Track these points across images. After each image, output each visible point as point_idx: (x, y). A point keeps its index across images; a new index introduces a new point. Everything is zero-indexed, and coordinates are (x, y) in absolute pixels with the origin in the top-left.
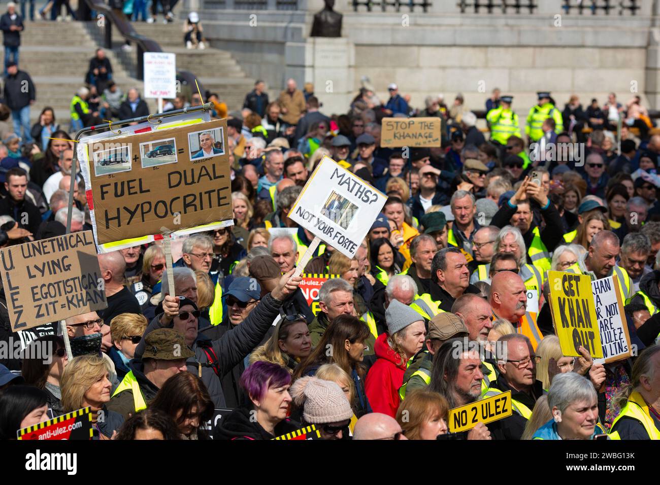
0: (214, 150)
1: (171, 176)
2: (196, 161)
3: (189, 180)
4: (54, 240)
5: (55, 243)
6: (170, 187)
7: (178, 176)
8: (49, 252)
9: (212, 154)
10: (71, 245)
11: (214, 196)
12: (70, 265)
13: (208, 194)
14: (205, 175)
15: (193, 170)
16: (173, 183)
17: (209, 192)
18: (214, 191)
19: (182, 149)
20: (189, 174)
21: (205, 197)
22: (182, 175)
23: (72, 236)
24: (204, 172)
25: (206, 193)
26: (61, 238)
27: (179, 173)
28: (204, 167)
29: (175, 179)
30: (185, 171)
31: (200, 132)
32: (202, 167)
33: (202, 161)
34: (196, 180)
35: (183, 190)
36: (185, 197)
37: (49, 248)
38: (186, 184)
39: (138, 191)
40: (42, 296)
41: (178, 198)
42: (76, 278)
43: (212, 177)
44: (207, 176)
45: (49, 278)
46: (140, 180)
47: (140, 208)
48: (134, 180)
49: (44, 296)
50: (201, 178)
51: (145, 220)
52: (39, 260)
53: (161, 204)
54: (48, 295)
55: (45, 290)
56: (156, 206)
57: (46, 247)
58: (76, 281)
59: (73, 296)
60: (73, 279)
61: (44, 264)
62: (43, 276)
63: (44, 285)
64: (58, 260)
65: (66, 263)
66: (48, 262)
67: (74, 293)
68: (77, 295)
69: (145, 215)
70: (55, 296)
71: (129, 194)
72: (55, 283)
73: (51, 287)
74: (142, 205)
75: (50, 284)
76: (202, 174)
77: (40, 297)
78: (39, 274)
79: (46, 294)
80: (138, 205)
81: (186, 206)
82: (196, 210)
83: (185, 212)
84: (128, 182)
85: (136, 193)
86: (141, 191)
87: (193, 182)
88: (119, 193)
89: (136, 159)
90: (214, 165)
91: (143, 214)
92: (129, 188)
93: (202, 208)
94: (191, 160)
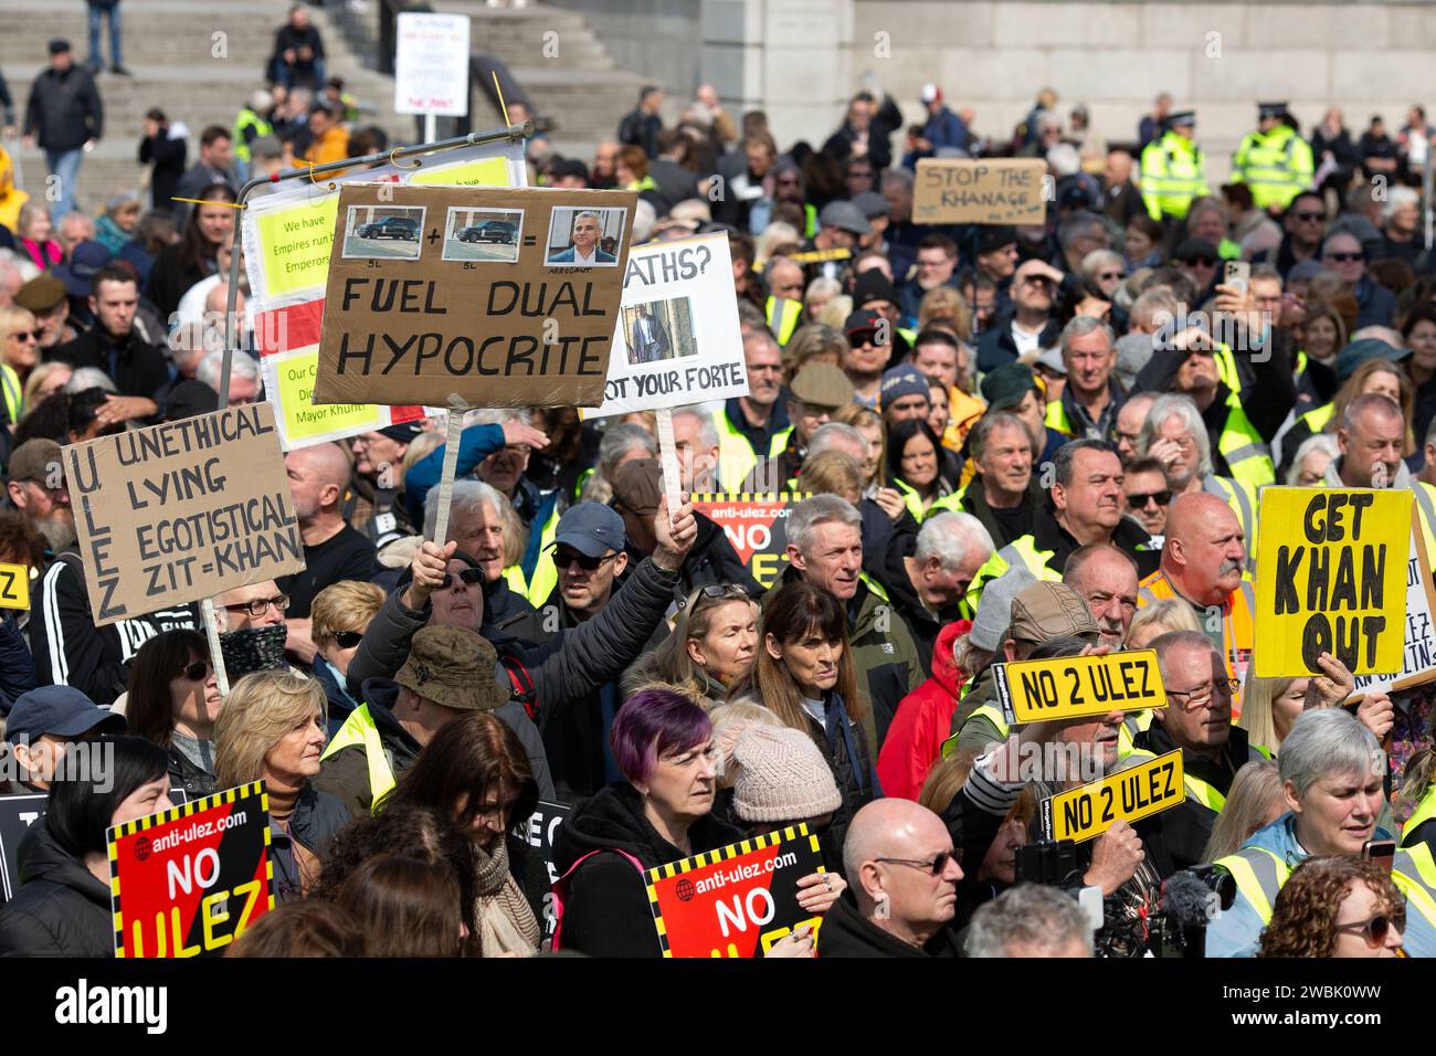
0: (597, 252)
1: (498, 289)
2: (557, 268)
3: (532, 306)
5: (191, 431)
6: (490, 312)
7: (512, 292)
8: (177, 452)
10: (225, 436)
12: (224, 477)
14: (567, 302)
15: (544, 286)
16: (498, 305)
17: (567, 341)
19: (534, 238)
20: (534, 293)
22: (520, 291)
23: (227, 414)
24: (565, 294)
27: (514, 286)
28: (568, 283)
29: (504, 297)
30: (528, 286)
33: (567, 270)
34: (545, 310)
35: (514, 324)
36: (515, 340)
37: (177, 442)
38: (524, 312)
39: (422, 308)
40: (161, 546)
41: (501, 339)
42: (236, 507)
43: (581, 312)
44: (571, 306)
45: (176, 508)
46: (432, 284)
47: (416, 343)
48: (421, 283)
49: (166, 546)
50: (558, 306)
51: (421, 370)
52: (155, 468)
53: (461, 344)
54: (174, 544)
55: (168, 533)
56: (451, 346)
57: (171, 439)
58: (237, 512)
59: (230, 546)
60: (230, 509)
61: (166, 477)
62: (163, 502)
63: (165, 523)
64: (197, 468)
65: (215, 473)
66: (175, 474)
67: (231, 539)
68: (237, 544)
69: (423, 360)
70: (189, 547)
71: (403, 309)
72: (189, 519)
73: (181, 528)
74: (424, 337)
75: (179, 522)
76: (562, 298)
77: (157, 549)
78: (154, 498)
79: (169, 542)
80: (414, 337)
81: (514, 359)
82: (530, 372)
83: (508, 373)
84: (407, 283)
85: (417, 310)
86: (429, 309)
87: (538, 312)
88: (382, 302)
89: (433, 237)
90: (590, 285)
91: (420, 357)
92: (405, 297)
93: (543, 372)
94: (546, 264)
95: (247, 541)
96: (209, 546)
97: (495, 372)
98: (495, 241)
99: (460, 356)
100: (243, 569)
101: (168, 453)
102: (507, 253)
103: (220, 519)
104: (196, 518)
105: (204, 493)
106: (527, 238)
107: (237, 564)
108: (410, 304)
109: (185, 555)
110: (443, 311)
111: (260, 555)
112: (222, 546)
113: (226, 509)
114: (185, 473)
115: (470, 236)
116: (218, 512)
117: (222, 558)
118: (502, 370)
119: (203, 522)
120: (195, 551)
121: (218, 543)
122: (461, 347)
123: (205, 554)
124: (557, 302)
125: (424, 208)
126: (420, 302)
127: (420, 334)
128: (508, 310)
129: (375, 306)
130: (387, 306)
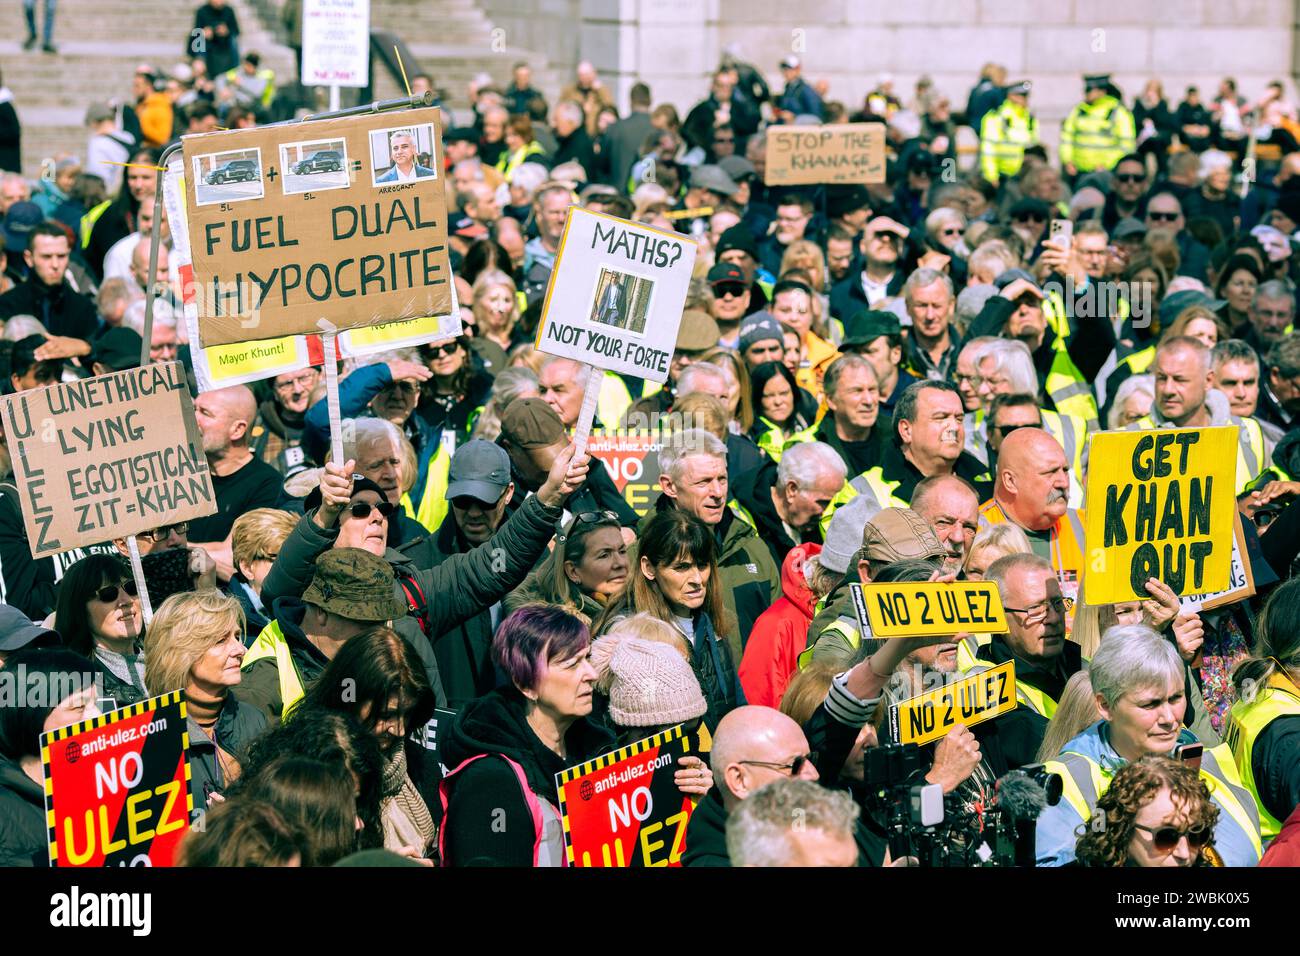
0: (416, 168)
1: (338, 215)
3: (372, 227)
4: (110, 379)
5: (112, 384)
7: (351, 215)
8: (101, 403)
10: (142, 389)
11: (418, 261)
12: (142, 429)
13: (405, 258)
14: (401, 218)
15: (377, 206)
16: (343, 230)
17: (408, 255)
18: (417, 252)
19: (359, 163)
20: (371, 214)
21: (401, 263)
22: (358, 214)
23: (144, 371)
24: (398, 213)
25: (402, 255)
26: (124, 376)
27: (352, 209)
28: (398, 201)
29: (345, 221)
30: (363, 207)
32: (396, 201)
34: (384, 228)
35: (359, 246)
36: (364, 260)
37: (100, 395)
38: (366, 233)
39: (277, 242)
40: (89, 487)
41: (351, 261)
42: (154, 454)
43: (415, 226)
44: (405, 222)
45: (102, 454)
46: (280, 218)
48: (270, 219)
49: (94, 488)
50: (394, 223)
51: (288, 302)
52: (82, 417)
53: (318, 271)
54: (101, 486)
55: (94, 476)
56: (310, 274)
57: (94, 392)
58: (155, 459)
59: (150, 489)
60: (149, 456)
61: (91, 427)
62: (90, 449)
63: (92, 467)
64: (119, 419)
65: (135, 423)
66: (99, 423)
67: (151, 483)
68: (156, 487)
69: (288, 292)
70: (114, 489)
71: (261, 246)
72: (113, 464)
73: (106, 471)
74: (283, 270)
75: (104, 466)
76: (395, 215)
77: (86, 490)
78: (81, 445)
79: (97, 484)
80: (275, 271)
81: (366, 279)
82: (383, 290)
83: (364, 293)
84: (259, 221)
85: (272, 245)
86: (283, 243)
87: (378, 231)
88: (241, 244)
89: (272, 174)
90: (417, 200)
91: (285, 288)
92: (260, 234)
93: (394, 287)
94: (375, 185)
95: (165, 485)
96: (132, 489)
97: (353, 293)
98: (326, 170)
99: (319, 283)
100: (162, 510)
101: (92, 405)
102: (338, 180)
103: (140, 465)
104: (119, 463)
105: (125, 441)
106: (353, 164)
107: (157, 505)
108: (265, 240)
109: (110, 496)
110: (295, 242)
111: (177, 498)
112: (143, 488)
113: (146, 456)
114: (109, 423)
115: (303, 169)
116: (138, 459)
117: (143, 500)
118: (359, 291)
119: (126, 467)
120: (119, 492)
121: (139, 486)
123: (128, 496)
124: (392, 219)
125: (258, 149)
126: (274, 238)
127: (280, 267)
128: (351, 233)
129: (236, 248)
130: (246, 246)
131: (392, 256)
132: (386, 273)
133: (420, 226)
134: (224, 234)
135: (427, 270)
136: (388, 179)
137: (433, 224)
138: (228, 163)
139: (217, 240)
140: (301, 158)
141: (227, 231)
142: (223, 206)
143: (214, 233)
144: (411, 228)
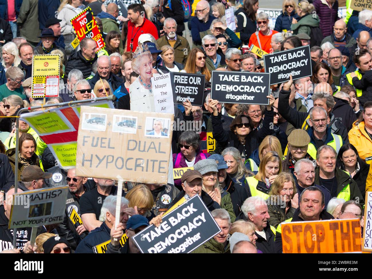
0: (162, 133)
1: (130, 142)
2: (149, 137)
3: (142, 148)
6: (128, 149)
9: (160, 135)
11: (157, 164)
13: (152, 162)
14: (153, 148)
15: (145, 142)
16: (131, 147)
17: (154, 161)
18: (157, 161)
19: (141, 126)
20: (142, 144)
21: (151, 164)
22: (138, 143)
24: (152, 146)
25: (151, 161)
27: (136, 142)
28: (153, 142)
29: (132, 145)
31: (154, 118)
33: (152, 138)
34: (146, 150)
35: (136, 154)
36: (137, 159)
38: (139, 150)
39: (107, 147)
41: (132, 158)
43: (158, 151)
44: (154, 150)
46: (110, 139)
47: (106, 158)
48: (106, 138)
50: (150, 149)
51: (108, 167)
56: (117, 160)
69: (108, 164)
71: (101, 147)
74: (108, 156)
76: (151, 147)
80: (105, 156)
81: (137, 166)
82: (143, 170)
83: (135, 170)
84: (102, 138)
85: (105, 147)
86: (109, 147)
87: (144, 151)
88: (95, 144)
89: (109, 124)
90: (160, 143)
91: (107, 163)
92: (102, 143)
93: (147, 171)
94: (146, 135)
97: (131, 169)
98: (129, 126)
99: (120, 163)
102: (132, 131)
106: (139, 126)
108: (103, 145)
110: (114, 148)
115: (121, 124)
118: (134, 168)
122: (120, 160)
124: (150, 148)
125: (106, 115)
126: (106, 145)
127: (107, 155)
128: (134, 149)
129: (92, 145)
130: (96, 146)
131: (148, 160)
132: (144, 165)
133: (160, 152)
134: (90, 140)
135: (160, 168)
136: (151, 134)
137: (165, 153)
138: (95, 117)
139: (87, 142)
140: (120, 121)
141: (91, 139)
142: (91, 131)
143: (86, 139)
144: (156, 152)
